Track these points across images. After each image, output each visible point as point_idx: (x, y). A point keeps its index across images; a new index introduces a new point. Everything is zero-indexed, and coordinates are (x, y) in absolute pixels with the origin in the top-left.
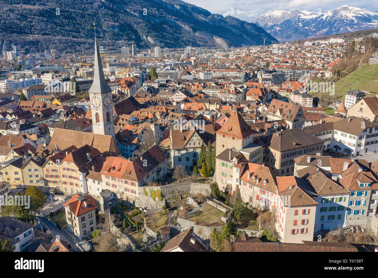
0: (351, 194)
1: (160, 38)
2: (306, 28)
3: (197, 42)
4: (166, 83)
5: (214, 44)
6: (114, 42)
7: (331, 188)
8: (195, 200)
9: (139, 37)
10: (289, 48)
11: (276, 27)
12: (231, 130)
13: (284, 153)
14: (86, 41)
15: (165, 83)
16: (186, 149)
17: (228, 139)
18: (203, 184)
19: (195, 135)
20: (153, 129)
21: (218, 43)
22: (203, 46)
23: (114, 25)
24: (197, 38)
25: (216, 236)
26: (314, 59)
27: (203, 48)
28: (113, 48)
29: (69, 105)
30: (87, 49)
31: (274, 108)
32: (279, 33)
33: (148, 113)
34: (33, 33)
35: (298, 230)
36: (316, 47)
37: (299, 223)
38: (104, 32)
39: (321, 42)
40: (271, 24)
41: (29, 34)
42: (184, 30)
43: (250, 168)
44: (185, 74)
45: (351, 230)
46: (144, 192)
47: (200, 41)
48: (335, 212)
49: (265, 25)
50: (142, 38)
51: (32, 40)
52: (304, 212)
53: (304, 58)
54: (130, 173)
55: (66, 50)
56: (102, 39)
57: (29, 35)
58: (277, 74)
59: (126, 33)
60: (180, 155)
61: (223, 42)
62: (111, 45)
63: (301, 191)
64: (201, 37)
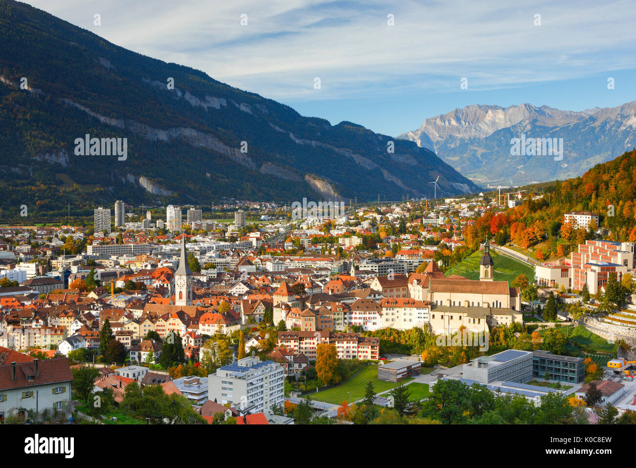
3: (262, 189)
5: (306, 194)
11: (475, 148)
15: (216, 276)
21: (317, 191)
22: (280, 198)
27: (277, 203)
43: (292, 310)
44: (244, 264)
47: (271, 186)
50: (123, 179)
64: (272, 178)
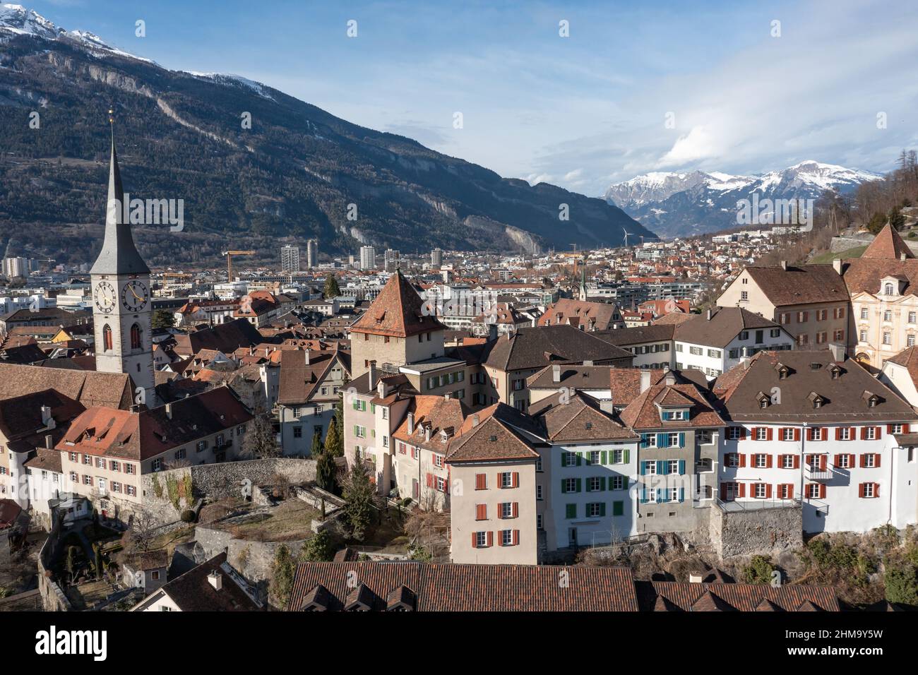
0: (640, 439)
1: (380, 230)
2: (723, 210)
3: (466, 239)
4: (356, 306)
5: (508, 244)
6: (271, 241)
7: (589, 427)
8: (265, 491)
9: (332, 228)
10: (679, 248)
11: (654, 210)
12: (383, 318)
13: (517, 377)
14: (203, 238)
15: (353, 306)
16: (313, 404)
17: (376, 344)
18: (306, 462)
19: (335, 367)
20: (264, 379)
21: (517, 242)
22: (483, 248)
23: (273, 202)
24: (468, 230)
25: (284, 569)
26: (730, 266)
27: (481, 252)
28: (268, 253)
29: (85, 340)
30: (204, 255)
31: (561, 318)
32: (662, 223)
33: (270, 353)
34: (80, 220)
35: (491, 534)
36: (739, 245)
37: (492, 512)
38: (249, 216)
39: (751, 234)
40: (642, 201)
41: (70, 222)
42: (438, 212)
43: (418, 406)
45: (651, 546)
46: (155, 486)
47: (475, 238)
48: (603, 492)
49: (629, 204)
50: (336, 231)
51: (76, 236)
52: (503, 481)
53: (709, 265)
54: (127, 441)
55: (155, 258)
56: (242, 233)
57: (71, 224)
58: (629, 289)
59: (299, 220)
60: (296, 420)
61: (528, 240)
62: (263, 247)
63: (498, 426)
64: (476, 230)
